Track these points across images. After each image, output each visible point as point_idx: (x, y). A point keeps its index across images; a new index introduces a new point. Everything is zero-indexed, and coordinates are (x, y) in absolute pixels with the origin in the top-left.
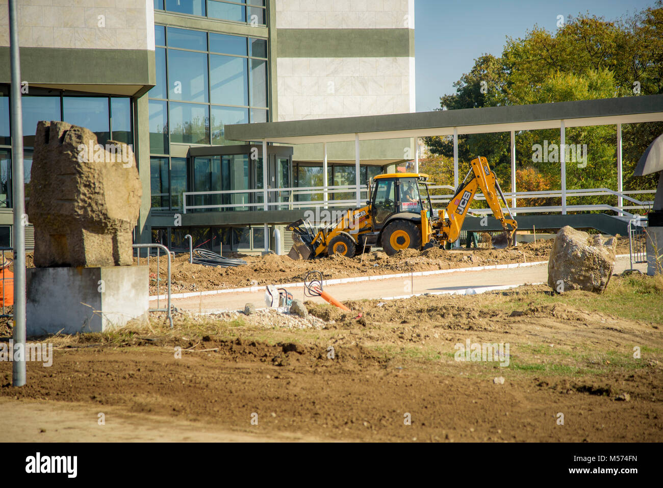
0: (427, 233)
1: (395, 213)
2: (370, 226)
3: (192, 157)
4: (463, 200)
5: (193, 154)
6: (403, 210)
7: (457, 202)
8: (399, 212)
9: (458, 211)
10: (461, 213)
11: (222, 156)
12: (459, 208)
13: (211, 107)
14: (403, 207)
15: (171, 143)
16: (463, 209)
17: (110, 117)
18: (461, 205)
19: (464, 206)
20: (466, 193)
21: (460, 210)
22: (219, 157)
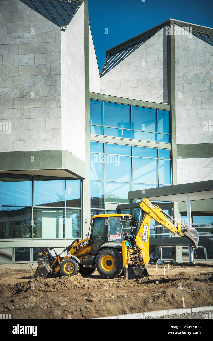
0: (126, 258)
1: (105, 242)
2: (90, 252)
3: (119, 209)
4: (144, 232)
5: (120, 208)
6: (111, 240)
7: (141, 235)
8: (108, 242)
9: (143, 241)
10: (146, 241)
11: (131, 208)
12: (144, 238)
13: (133, 184)
14: (111, 238)
15: (105, 202)
16: (146, 239)
17: (65, 189)
18: (144, 236)
19: (146, 236)
20: (145, 226)
21: (145, 240)
22: (130, 209)
